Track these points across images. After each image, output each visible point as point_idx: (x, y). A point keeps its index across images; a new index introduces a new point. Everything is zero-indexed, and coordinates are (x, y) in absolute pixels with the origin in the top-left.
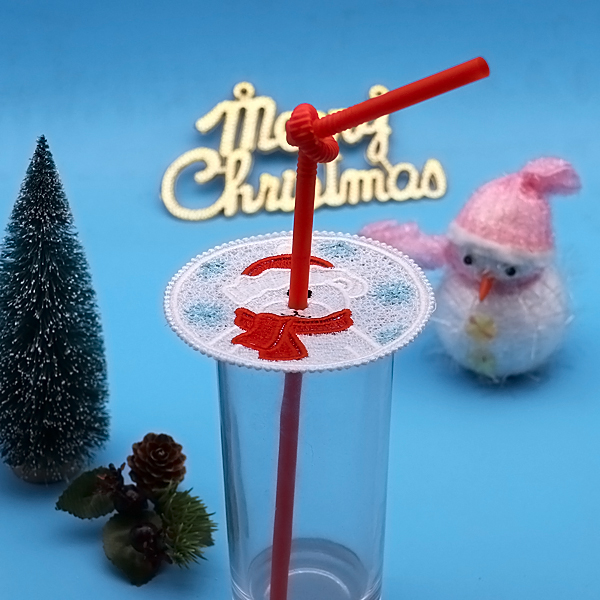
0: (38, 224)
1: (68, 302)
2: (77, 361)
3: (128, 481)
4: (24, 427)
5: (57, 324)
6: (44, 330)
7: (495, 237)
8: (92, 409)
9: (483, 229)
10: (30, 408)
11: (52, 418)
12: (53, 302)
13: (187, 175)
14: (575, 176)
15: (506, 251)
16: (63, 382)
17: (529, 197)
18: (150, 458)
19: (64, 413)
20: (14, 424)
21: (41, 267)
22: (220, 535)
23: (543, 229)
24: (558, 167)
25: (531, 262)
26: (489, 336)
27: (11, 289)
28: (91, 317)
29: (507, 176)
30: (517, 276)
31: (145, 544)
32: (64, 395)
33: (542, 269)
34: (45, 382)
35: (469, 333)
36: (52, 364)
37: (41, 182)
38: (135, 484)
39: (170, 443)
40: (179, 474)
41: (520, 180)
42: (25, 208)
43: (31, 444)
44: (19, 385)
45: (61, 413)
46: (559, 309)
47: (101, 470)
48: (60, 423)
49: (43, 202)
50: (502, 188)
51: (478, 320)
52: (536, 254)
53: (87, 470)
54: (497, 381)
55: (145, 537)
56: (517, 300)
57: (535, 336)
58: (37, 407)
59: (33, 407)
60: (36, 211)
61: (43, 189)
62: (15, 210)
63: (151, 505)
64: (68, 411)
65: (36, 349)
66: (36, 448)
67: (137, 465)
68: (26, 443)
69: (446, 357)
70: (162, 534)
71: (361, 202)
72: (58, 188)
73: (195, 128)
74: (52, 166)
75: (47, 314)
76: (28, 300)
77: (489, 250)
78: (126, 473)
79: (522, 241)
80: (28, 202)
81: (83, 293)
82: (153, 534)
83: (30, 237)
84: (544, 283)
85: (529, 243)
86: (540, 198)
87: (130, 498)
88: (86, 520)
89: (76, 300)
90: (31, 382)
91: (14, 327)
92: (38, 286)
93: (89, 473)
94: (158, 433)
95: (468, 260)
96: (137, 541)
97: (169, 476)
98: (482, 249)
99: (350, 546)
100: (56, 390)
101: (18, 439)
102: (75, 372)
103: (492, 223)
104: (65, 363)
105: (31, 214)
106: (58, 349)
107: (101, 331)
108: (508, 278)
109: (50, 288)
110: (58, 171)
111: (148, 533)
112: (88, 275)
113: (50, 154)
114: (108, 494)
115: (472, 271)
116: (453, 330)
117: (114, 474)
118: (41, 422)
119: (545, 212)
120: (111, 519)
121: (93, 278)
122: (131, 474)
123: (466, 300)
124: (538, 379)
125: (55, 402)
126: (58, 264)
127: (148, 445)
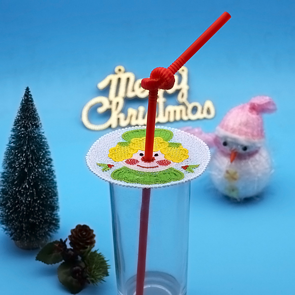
0: (26, 128)
1: (40, 164)
2: (44, 191)
3: (69, 247)
4: (20, 222)
5: (35, 174)
6: (29, 177)
7: (237, 133)
8: (52, 214)
9: (232, 129)
10: (23, 213)
11: (33, 218)
12: (33, 164)
13: (94, 109)
14: (274, 104)
15: (242, 139)
16: (38, 201)
17: (253, 114)
18: (79, 236)
19: (39, 216)
20: (16, 221)
21: (28, 148)
22: (112, 270)
23: (259, 129)
24: (266, 100)
25: (254, 144)
26: (235, 179)
27: (14, 158)
28: (50, 171)
29: (242, 105)
30: (248, 151)
31: (77, 274)
32: (39, 208)
33: (259, 148)
34: (30, 201)
35: (226, 178)
36: (33, 193)
37: (27, 108)
38: (72, 248)
39: (88, 229)
40: (92, 243)
41: (248, 107)
42: (20, 121)
43: (24, 231)
44: (18, 203)
45: (37, 216)
46: (267, 166)
47: (56, 242)
48: (37, 221)
49: (28, 117)
50: (240, 110)
51: (230, 171)
52: (256, 140)
53: (50, 242)
54: (239, 200)
55: (77, 271)
56: (248, 162)
57: (256, 179)
58: (26, 213)
59: (25, 213)
60: (25, 121)
61: (28, 111)
62: (15, 121)
63: (80, 258)
64: (41, 214)
65: (26, 186)
66: (26, 232)
67: (73, 239)
68: (22, 230)
69: (215, 190)
70: (85, 270)
71: (175, 121)
72: (35, 111)
73: (97, 87)
74: (32, 101)
75: (31, 170)
76: (22, 163)
77: (235, 139)
78: (68, 243)
79: (249, 135)
80: (21, 117)
81: (47, 160)
82: (81, 270)
83: (22, 134)
84: (261, 155)
85: (253, 136)
86: (258, 114)
87: (70, 254)
88: (50, 265)
89: (44, 163)
90: (24, 201)
91: (15, 175)
92: (27, 156)
93: (51, 243)
94: (82, 224)
95: (225, 144)
96: (74, 274)
97: (88, 244)
98: (231, 138)
99: (172, 274)
100: (35, 205)
101: (18, 228)
102: (44, 197)
103: (235, 126)
104: (39, 193)
105: (23, 123)
106: (36, 186)
107: (55, 178)
108: (243, 152)
109: (32, 158)
110: (35, 103)
111: (78, 270)
112: (49, 152)
113: (31, 95)
114: (60, 253)
115: (227, 149)
116: (218, 177)
117: (62, 243)
118: (28, 220)
119: (260, 121)
120: (61, 264)
121: (51, 153)
122: (70, 243)
123: (224, 163)
124: (258, 199)
125: (35, 210)
126: (35, 147)
127: (78, 230)
